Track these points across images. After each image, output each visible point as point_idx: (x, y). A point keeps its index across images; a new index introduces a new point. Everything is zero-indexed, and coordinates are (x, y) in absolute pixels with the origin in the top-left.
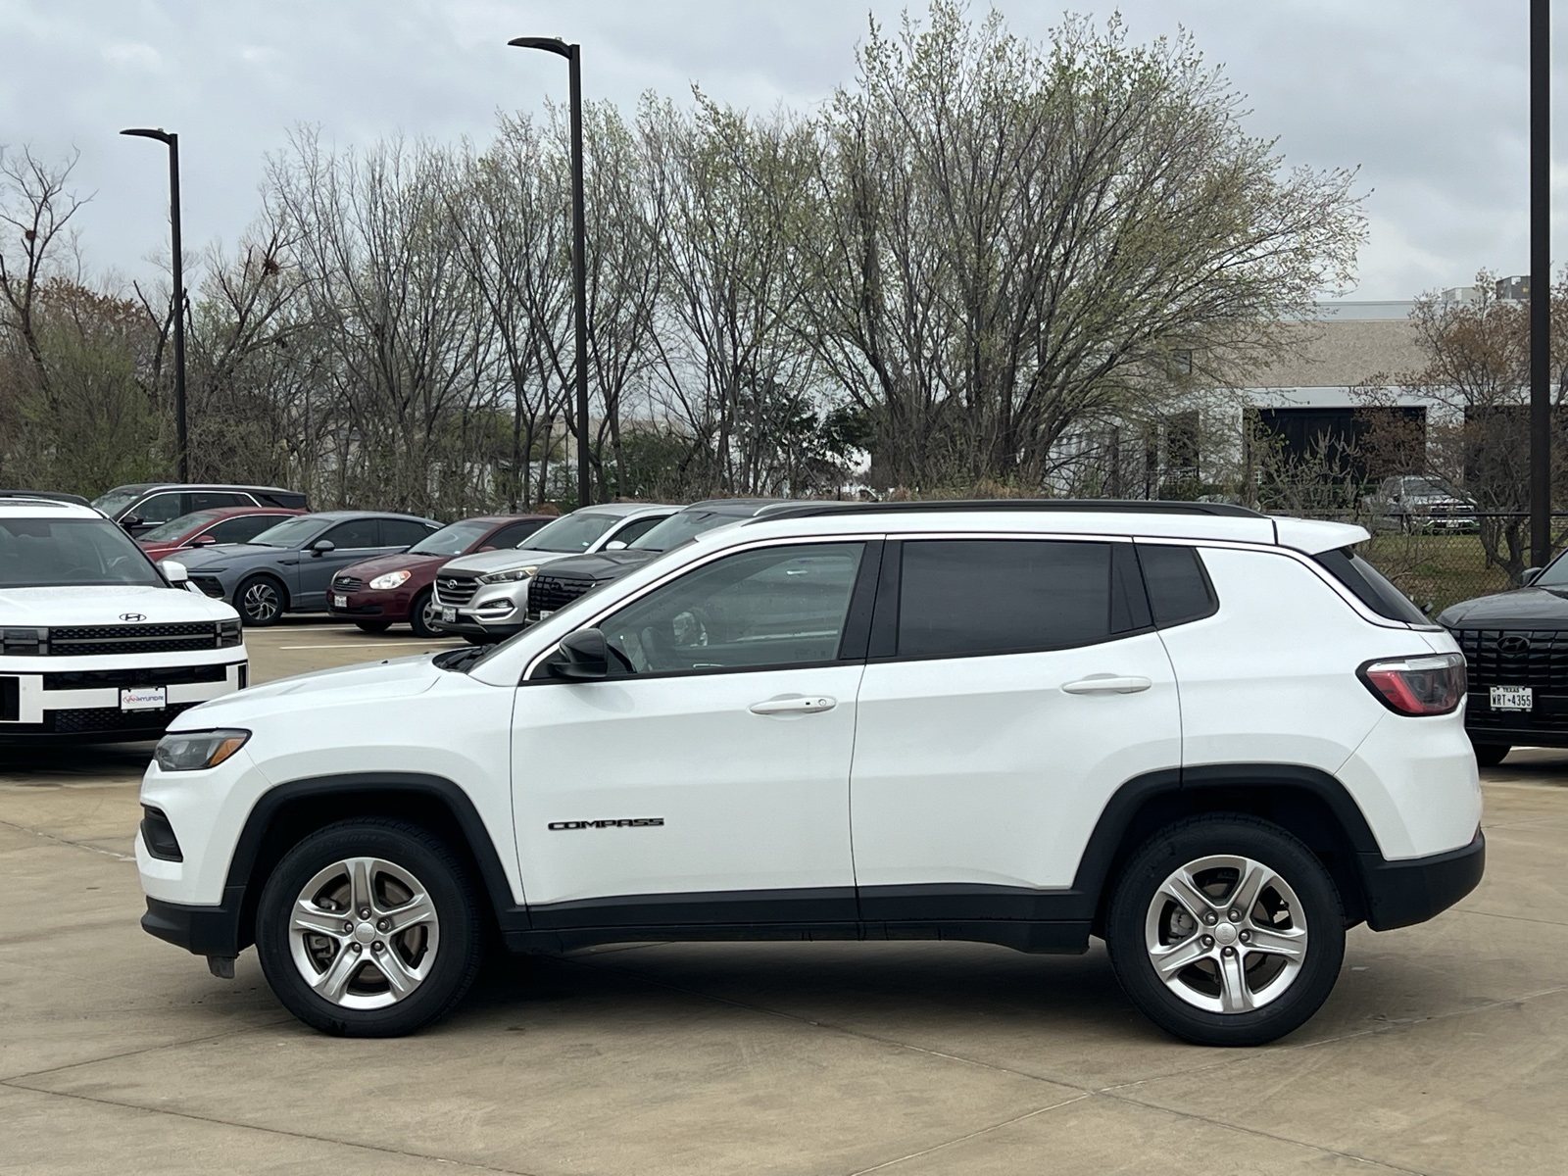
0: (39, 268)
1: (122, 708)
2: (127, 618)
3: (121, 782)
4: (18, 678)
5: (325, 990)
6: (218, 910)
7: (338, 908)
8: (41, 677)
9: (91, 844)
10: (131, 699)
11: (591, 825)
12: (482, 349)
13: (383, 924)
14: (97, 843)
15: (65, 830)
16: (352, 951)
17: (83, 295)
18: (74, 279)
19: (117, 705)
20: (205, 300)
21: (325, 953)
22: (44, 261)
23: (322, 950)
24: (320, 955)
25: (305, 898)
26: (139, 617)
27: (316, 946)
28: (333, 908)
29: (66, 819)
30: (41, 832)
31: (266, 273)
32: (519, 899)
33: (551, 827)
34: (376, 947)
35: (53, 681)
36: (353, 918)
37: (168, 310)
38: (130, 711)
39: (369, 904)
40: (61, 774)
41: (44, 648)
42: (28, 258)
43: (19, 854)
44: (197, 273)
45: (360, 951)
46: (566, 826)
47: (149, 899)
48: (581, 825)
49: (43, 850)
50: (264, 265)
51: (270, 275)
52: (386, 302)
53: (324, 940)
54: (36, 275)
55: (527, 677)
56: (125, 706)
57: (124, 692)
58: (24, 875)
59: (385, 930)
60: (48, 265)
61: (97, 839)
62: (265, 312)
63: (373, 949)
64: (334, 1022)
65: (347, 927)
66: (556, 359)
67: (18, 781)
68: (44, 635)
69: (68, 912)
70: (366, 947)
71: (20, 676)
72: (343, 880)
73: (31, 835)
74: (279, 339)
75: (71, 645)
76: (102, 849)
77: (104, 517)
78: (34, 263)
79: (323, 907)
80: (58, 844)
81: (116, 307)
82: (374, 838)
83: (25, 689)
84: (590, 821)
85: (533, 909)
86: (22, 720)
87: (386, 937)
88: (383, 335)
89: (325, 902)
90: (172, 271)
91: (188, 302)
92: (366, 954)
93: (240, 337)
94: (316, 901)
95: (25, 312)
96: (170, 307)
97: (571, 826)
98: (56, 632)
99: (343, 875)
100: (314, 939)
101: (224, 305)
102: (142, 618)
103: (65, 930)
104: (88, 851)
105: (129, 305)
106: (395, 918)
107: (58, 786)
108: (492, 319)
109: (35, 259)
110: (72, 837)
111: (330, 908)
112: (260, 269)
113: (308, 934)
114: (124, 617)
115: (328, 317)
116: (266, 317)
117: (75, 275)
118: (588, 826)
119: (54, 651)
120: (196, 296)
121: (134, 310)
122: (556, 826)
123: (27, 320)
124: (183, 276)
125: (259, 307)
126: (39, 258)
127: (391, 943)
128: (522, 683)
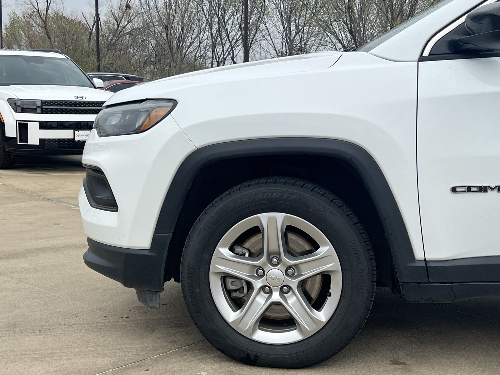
0: (50, 7)
1: (75, 139)
2: (77, 98)
3: (75, 173)
4: (27, 123)
5: (240, 326)
6: (147, 253)
7: (251, 255)
8: (38, 123)
9: (59, 200)
10: (79, 135)
11: (492, 189)
12: (202, 34)
13: (290, 271)
14: (61, 200)
15: (46, 193)
16: (262, 293)
17: (65, 18)
18: (61, 11)
19: (73, 138)
20: (106, 19)
21: (238, 293)
22: (51, 5)
23: (236, 291)
24: (235, 295)
25: (223, 246)
26: (83, 98)
27: (231, 287)
28: (247, 255)
29: (48, 188)
30: (35, 194)
31: (126, 9)
32: (419, 255)
33: (454, 190)
34: (285, 290)
35: (43, 125)
36: (265, 264)
37: (93, 22)
38: (79, 140)
39: (279, 253)
40: (48, 169)
41: (39, 110)
42: (47, 3)
43: (22, 205)
44: (103, 9)
45: (270, 292)
46: (469, 189)
47: (90, 240)
48: (483, 189)
49: (35, 203)
50: (126, 6)
51: (127, 10)
52: (169, 16)
53: (238, 282)
54: (49, 9)
55: (426, 53)
56: (77, 139)
57: (76, 132)
58: (22, 215)
59: (291, 276)
60: (53, 6)
61: (62, 198)
62: (126, 24)
63: (282, 292)
64: (248, 354)
65: (260, 272)
66: (228, 36)
67: (28, 171)
68: (39, 104)
69: (41, 239)
70: (276, 291)
71: (29, 123)
72: (256, 230)
73: (30, 195)
74: (130, 33)
75: (52, 109)
76: (64, 203)
77: (68, 58)
78: (48, 5)
79: (237, 254)
80: (43, 200)
81: (76, 23)
82: (286, 195)
83: (30, 128)
84: (493, 186)
85: (431, 265)
86: (29, 143)
87: (294, 283)
88: (168, 29)
89: (239, 250)
90: (95, 8)
91: (100, 19)
92: (276, 296)
93: (117, 33)
94: (231, 249)
95: (45, 22)
96: (94, 20)
97: (473, 189)
98: (45, 103)
99: (257, 227)
100: (229, 281)
101: (112, 20)
102: (84, 98)
103: (38, 250)
104: (57, 204)
105: (80, 22)
106: (302, 267)
107: (47, 174)
108: (205, 22)
109: (49, 3)
110: (50, 197)
111: (244, 255)
112: (124, 8)
113: (225, 277)
114: (76, 97)
115: (147, 26)
116: (127, 25)
117: (62, 10)
118: (489, 191)
119: (44, 111)
120: (102, 17)
121: (82, 24)
122: (458, 190)
123: (46, 26)
124: (99, 9)
125: (124, 22)
126: (50, 3)
127: (298, 288)
128: (422, 59)
